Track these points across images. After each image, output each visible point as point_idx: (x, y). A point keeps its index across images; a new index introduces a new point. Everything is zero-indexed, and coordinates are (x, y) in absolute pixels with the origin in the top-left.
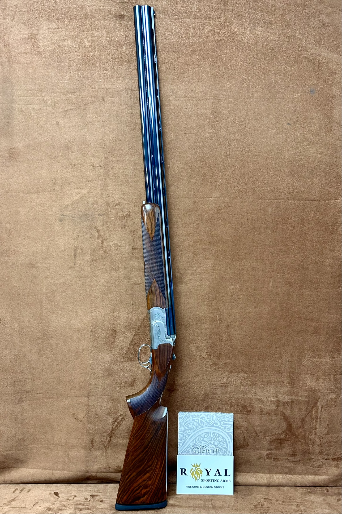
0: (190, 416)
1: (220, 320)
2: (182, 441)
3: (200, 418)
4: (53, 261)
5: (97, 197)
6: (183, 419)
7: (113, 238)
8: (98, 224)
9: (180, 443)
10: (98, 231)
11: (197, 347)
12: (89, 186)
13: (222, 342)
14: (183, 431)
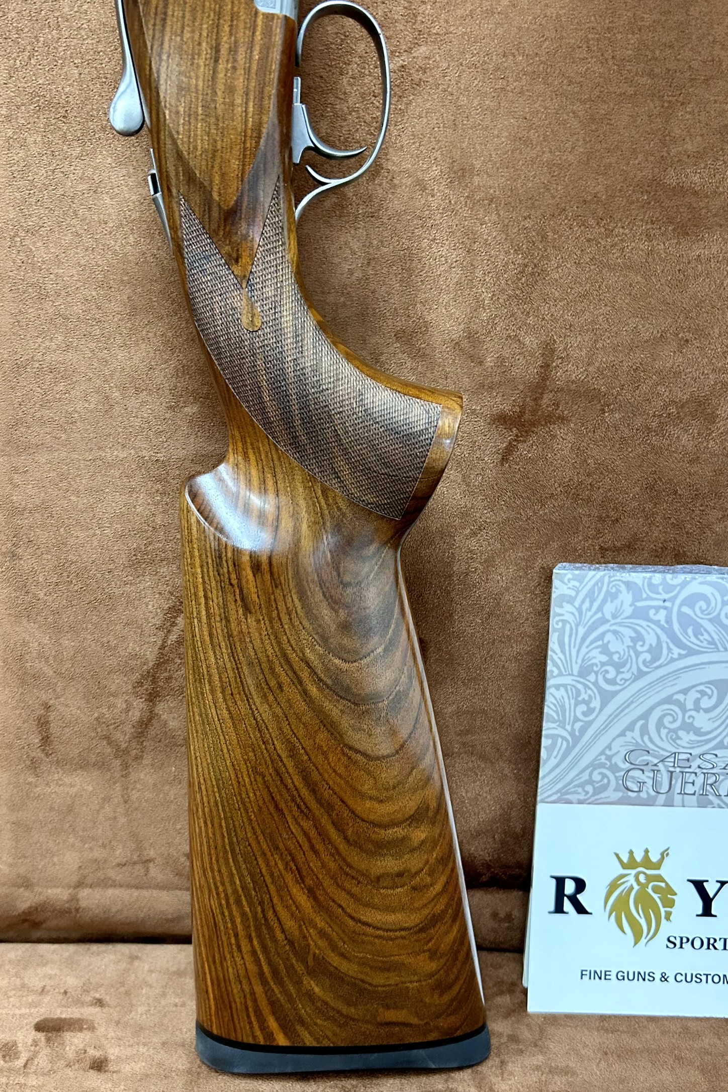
0: (618, 591)
2: (569, 728)
3: (678, 601)
6: (577, 604)
9: (554, 737)
14: (575, 672)
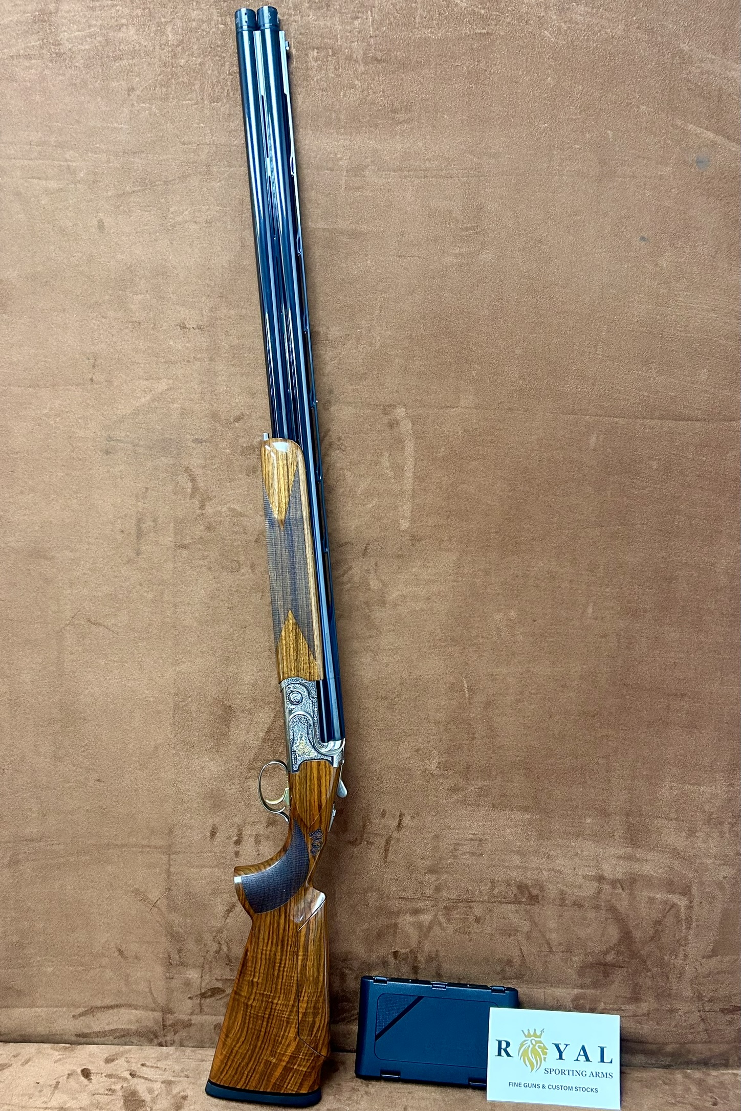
1: (470, 689)
4: (89, 544)
5: (192, 400)
7: (227, 495)
8: (192, 462)
10: (193, 479)
11: (417, 751)
12: (174, 375)
13: (473, 739)
